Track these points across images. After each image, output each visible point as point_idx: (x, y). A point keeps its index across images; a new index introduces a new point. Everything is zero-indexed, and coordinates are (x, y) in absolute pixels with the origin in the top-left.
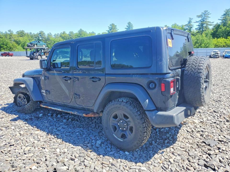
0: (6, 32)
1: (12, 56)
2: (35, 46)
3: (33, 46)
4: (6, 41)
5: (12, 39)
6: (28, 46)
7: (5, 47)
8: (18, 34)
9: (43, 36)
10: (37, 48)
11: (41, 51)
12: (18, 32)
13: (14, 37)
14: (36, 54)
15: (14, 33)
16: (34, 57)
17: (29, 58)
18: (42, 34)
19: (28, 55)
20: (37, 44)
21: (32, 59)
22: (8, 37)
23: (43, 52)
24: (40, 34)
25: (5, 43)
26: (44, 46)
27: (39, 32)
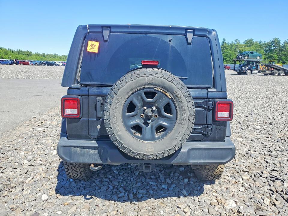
0: (232, 42)
1: (228, 69)
2: (246, 57)
3: (242, 57)
4: (231, 52)
5: (238, 50)
6: (237, 58)
7: (228, 59)
8: (246, 44)
9: (277, 45)
10: (248, 60)
11: (253, 64)
12: (246, 41)
13: (240, 48)
14: (245, 68)
15: (240, 43)
16: (242, 71)
17: (236, 73)
18: (276, 41)
19: (236, 69)
20: (248, 55)
21: (240, 73)
22: (234, 48)
23: (254, 65)
24: (273, 42)
25: (229, 54)
26: (258, 58)
27: (272, 40)
